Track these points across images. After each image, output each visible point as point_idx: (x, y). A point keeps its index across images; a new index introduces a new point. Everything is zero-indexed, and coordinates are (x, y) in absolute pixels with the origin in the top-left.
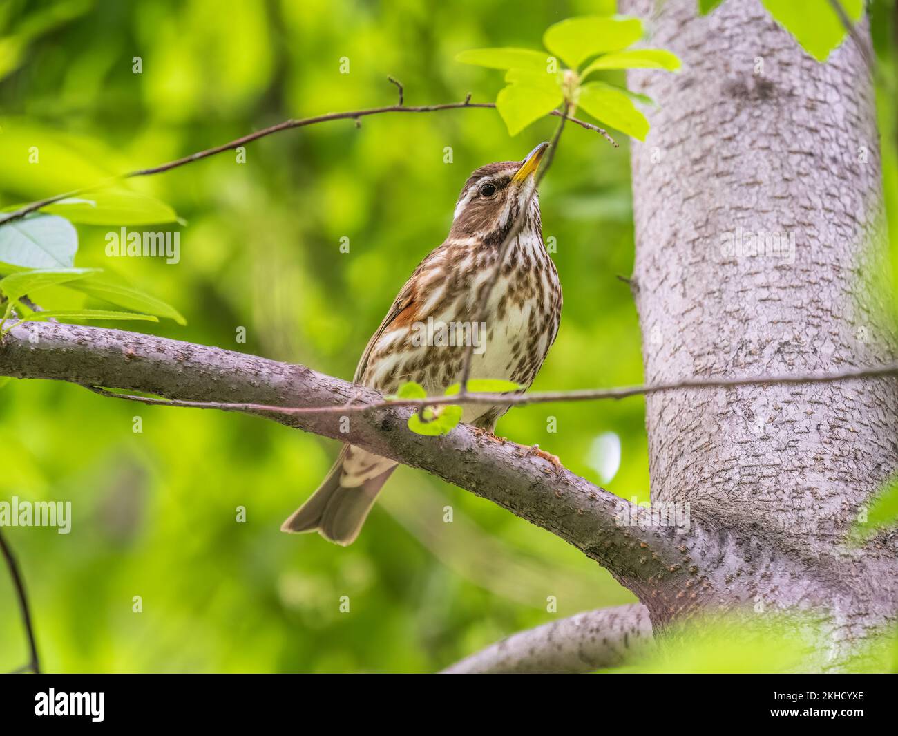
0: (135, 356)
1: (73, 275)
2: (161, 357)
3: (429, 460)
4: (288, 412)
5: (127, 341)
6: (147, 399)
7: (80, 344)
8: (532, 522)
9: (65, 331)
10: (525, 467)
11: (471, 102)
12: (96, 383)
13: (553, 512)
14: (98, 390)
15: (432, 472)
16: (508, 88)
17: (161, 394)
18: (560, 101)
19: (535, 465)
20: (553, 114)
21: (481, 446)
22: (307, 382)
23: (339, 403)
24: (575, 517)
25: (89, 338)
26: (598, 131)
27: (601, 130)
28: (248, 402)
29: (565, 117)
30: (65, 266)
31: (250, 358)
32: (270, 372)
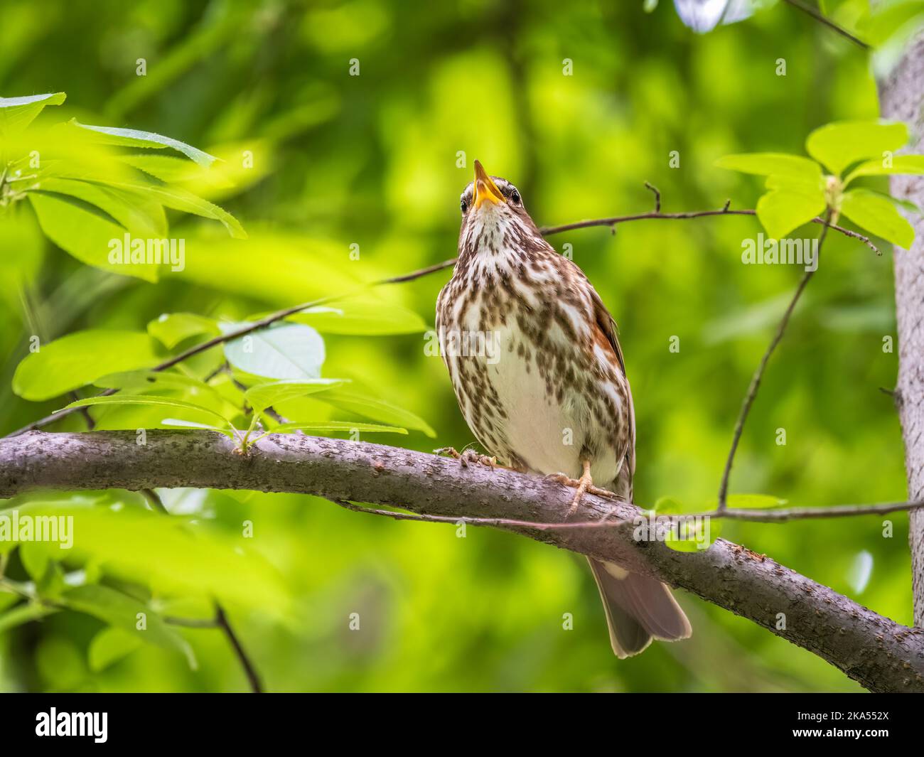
0: (384, 470)
1: (322, 386)
2: (411, 470)
3: (686, 578)
4: (542, 527)
5: (376, 455)
6: (396, 513)
7: (327, 456)
8: (792, 641)
9: (312, 444)
10: (786, 585)
11: (730, 209)
12: (344, 497)
13: (814, 631)
14: (345, 504)
15: (689, 590)
16: (769, 194)
17: (410, 509)
18: (822, 208)
19: (795, 583)
20: (815, 221)
21: (740, 563)
22: (560, 496)
23: (593, 519)
24: (836, 637)
25: (337, 451)
26: (861, 239)
27: (864, 238)
28: (500, 517)
29: (827, 224)
30: (312, 377)
31: (502, 471)
32: (522, 486)
